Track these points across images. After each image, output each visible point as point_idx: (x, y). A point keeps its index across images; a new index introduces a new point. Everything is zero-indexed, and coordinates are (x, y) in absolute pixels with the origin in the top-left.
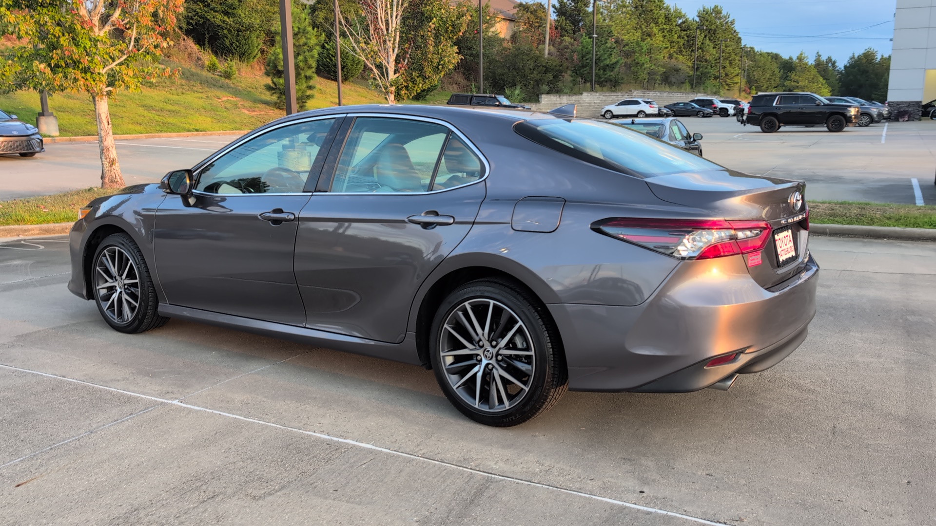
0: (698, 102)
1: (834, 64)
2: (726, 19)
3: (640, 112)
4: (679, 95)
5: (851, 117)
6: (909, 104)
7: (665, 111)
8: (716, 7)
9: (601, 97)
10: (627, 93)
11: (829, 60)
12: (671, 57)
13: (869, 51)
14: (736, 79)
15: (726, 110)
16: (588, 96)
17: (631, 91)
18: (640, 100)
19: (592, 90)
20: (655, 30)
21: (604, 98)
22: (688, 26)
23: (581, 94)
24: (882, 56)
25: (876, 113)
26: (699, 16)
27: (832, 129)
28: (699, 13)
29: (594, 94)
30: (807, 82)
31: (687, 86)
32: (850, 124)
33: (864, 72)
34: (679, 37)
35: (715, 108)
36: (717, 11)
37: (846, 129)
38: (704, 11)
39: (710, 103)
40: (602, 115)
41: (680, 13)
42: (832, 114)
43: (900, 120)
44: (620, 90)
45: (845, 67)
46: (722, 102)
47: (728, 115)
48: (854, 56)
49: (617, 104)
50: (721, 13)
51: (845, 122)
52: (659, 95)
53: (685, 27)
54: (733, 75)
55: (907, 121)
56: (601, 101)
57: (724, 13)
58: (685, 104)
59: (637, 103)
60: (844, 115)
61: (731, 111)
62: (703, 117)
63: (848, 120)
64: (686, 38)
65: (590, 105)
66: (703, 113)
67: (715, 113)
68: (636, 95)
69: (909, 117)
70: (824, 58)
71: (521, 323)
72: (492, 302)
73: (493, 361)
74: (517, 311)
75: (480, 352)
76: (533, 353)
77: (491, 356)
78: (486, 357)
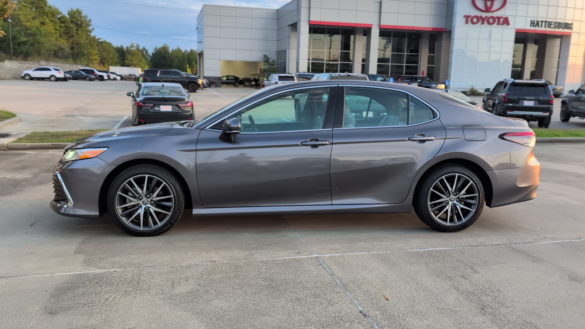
0: (83, 70)
1: (147, 51)
2: (85, 18)
3: (52, 76)
4: (68, 65)
5: (200, 85)
6: (215, 78)
7: (68, 75)
8: (78, 10)
9: (19, 64)
10: (36, 62)
11: (144, 49)
12: (56, 40)
13: (165, 46)
14: (95, 57)
15: (102, 77)
16: (8, 63)
17: (39, 61)
18: (50, 68)
19: (11, 59)
20: (47, 21)
21: (21, 65)
22: (65, 20)
23: (4, 61)
24: (173, 49)
25: (206, 83)
26: (69, 14)
27: (191, 91)
28: (69, 12)
29: (13, 62)
30: (137, 61)
31: (71, 59)
32: (199, 88)
33: (164, 58)
34: (60, 27)
35: (96, 75)
36: (79, 12)
37: (198, 91)
38: (72, 11)
39: (92, 72)
40: (22, 77)
41: (58, 11)
42: (190, 82)
43: (211, 86)
44: (32, 60)
45: (153, 54)
46: (99, 71)
47: (105, 80)
48: (156, 48)
49: (33, 70)
50: (81, 14)
51: (197, 87)
52: (56, 65)
53: (62, 20)
54: (94, 54)
55: (215, 87)
56: (19, 67)
57: (83, 14)
58: (76, 72)
59: (49, 70)
60: (196, 83)
61: (106, 78)
62: (90, 80)
63: (198, 86)
64: (65, 28)
65: (11, 69)
66: (89, 78)
67: (96, 79)
68: (43, 64)
69: (215, 85)
70: (141, 48)
71: (472, 182)
72: (457, 174)
73: (455, 202)
74: (471, 177)
75: (448, 199)
76: (477, 194)
77: (454, 200)
78: (451, 200)
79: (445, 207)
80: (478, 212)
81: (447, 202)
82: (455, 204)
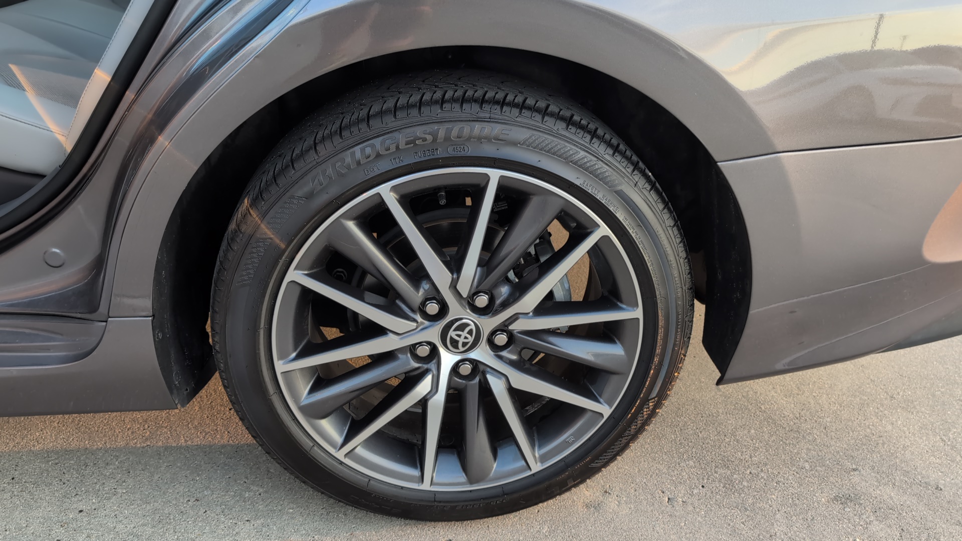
71: (604, 230)
72: (495, 175)
73: (482, 354)
74: (600, 196)
75: (433, 334)
76: (638, 313)
77: (471, 339)
78: (455, 343)
79: (410, 380)
80: (635, 417)
81: (424, 351)
82: (481, 367)
